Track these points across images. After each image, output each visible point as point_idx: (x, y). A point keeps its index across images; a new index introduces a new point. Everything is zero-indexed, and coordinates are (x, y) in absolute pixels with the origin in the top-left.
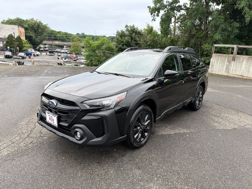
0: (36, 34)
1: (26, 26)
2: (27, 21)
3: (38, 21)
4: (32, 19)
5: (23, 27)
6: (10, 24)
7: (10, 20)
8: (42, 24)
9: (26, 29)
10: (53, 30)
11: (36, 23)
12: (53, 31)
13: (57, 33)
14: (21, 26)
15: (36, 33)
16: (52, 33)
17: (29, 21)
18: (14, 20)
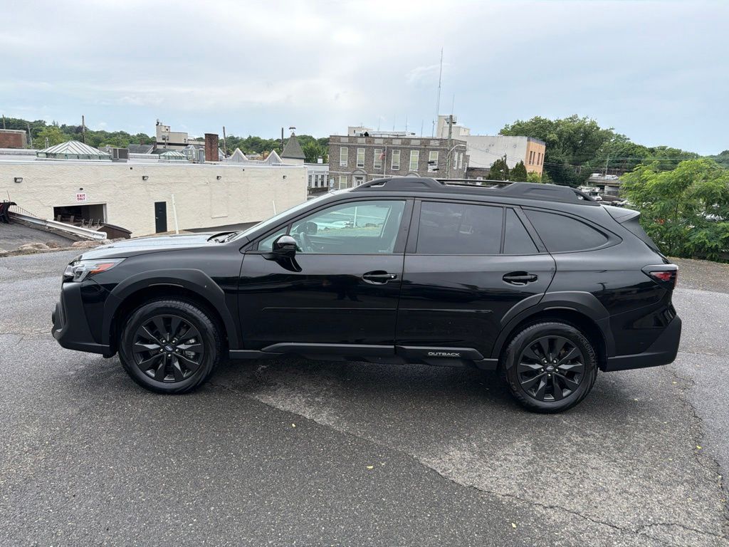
0: (575, 157)
1: (553, 136)
2: (558, 124)
3: (588, 122)
4: (572, 119)
5: (544, 140)
6: (516, 135)
7: (519, 124)
8: (598, 128)
9: (550, 145)
10: (637, 143)
11: (580, 128)
12: (634, 147)
13: (647, 153)
14: (540, 137)
15: (576, 153)
16: (630, 152)
17: (564, 124)
18: (527, 124)
